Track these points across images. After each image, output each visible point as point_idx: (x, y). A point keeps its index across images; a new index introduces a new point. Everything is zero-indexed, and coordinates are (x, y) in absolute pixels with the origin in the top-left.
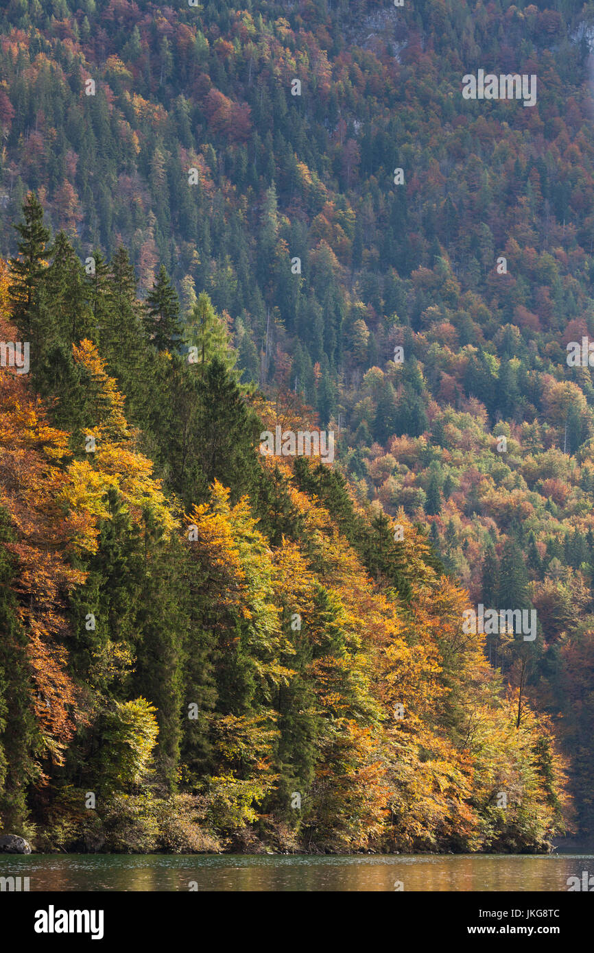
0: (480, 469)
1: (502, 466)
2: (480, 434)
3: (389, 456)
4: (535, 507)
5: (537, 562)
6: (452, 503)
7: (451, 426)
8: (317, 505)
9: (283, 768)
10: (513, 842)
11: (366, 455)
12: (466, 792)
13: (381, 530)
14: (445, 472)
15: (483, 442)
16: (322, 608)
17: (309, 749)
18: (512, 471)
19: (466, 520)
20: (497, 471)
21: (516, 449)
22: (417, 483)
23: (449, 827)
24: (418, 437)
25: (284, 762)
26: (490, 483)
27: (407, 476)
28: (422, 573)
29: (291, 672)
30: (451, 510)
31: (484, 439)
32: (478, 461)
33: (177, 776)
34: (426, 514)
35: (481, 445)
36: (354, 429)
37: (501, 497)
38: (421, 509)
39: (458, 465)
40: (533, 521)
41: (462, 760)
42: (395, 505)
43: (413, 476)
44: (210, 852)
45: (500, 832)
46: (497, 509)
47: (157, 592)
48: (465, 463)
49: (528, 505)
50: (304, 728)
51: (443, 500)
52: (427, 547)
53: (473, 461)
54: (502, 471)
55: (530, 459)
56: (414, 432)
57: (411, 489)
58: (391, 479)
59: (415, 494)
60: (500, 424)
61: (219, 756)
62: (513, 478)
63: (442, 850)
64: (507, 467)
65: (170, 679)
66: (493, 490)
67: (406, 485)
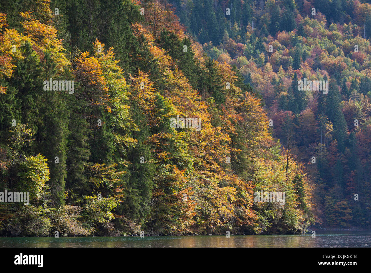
0: (321, 47)
1: (332, 45)
2: (322, 30)
3: (276, 41)
4: (348, 65)
5: (346, 92)
6: (306, 63)
7: (308, 26)
8: (165, 54)
9: (132, 191)
10: (281, 229)
11: (265, 41)
12: (250, 203)
13: (210, 69)
14: (304, 49)
15: (324, 33)
16: (160, 107)
17: (148, 181)
18: (337, 47)
19: (313, 72)
20: (329, 48)
21: (340, 37)
22: (290, 54)
23: (241, 221)
24: (291, 32)
25: (133, 188)
26: (326, 53)
27: (285, 51)
28: (234, 91)
29: (136, 141)
30: (306, 67)
31: (324, 32)
32: (321, 43)
33: (65, 196)
34: (293, 69)
35: (322, 35)
36: (260, 29)
37: (331, 60)
38: (291, 67)
39: (310, 45)
40: (346, 72)
41: (248, 187)
42: (278, 65)
43: (287, 51)
44: (83, 235)
45: (271, 223)
46: (329, 66)
47: (53, 98)
48: (314, 44)
49: (344, 64)
50: (146, 171)
51: (302, 62)
52: (236, 77)
53: (317, 43)
54: (332, 47)
55: (346, 41)
56: (289, 30)
57: (286, 57)
58: (277, 52)
59: (288, 59)
60: (332, 25)
61: (92, 185)
62: (337, 51)
63: (239, 233)
64: (334, 45)
65: (59, 145)
66: (327, 57)
67: (284, 55)
